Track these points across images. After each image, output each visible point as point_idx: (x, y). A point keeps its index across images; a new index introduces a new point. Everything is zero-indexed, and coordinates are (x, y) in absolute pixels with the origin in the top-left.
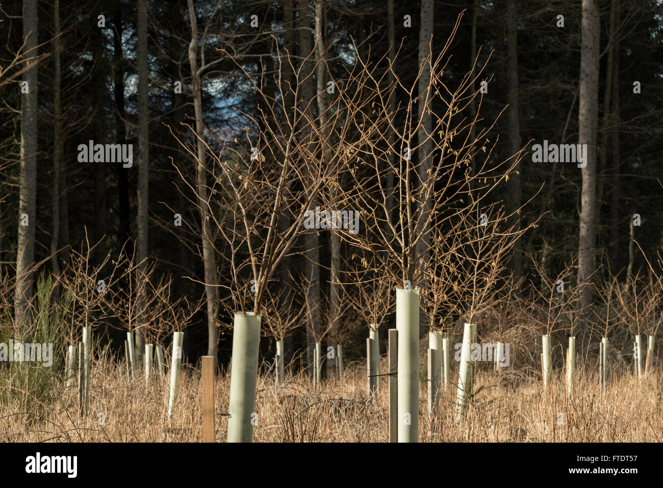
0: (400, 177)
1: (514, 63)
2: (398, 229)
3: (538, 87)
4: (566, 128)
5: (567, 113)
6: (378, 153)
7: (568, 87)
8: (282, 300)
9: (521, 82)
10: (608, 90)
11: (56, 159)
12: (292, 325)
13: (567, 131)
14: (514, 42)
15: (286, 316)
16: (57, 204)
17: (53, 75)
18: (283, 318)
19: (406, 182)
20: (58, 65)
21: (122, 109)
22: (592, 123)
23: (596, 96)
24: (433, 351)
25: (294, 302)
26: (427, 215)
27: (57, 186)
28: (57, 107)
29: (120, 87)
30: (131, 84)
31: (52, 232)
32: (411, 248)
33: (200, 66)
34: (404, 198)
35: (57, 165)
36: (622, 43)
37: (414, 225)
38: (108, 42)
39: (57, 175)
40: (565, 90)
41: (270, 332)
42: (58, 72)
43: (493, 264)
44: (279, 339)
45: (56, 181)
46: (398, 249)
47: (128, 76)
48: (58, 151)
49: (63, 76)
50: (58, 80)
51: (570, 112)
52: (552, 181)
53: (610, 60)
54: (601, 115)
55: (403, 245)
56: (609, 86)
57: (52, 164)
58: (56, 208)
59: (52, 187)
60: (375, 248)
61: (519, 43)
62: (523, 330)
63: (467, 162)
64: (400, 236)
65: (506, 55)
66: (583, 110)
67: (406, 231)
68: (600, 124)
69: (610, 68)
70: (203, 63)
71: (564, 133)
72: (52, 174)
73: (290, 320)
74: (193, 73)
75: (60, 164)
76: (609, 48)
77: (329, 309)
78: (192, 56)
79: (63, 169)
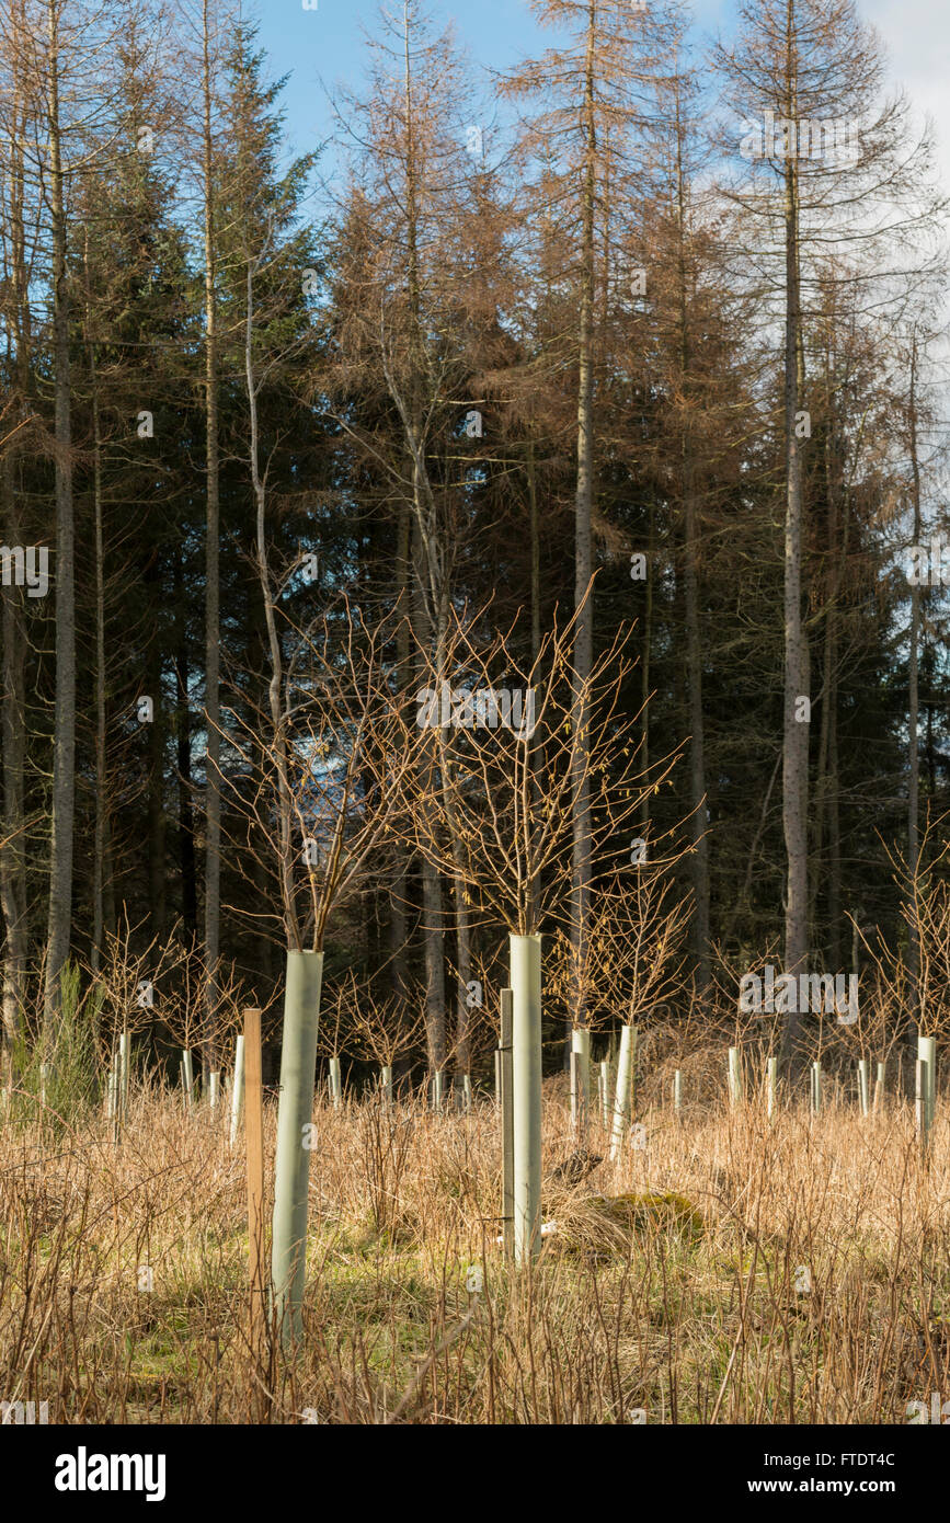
0: (515, 787)
1: (697, 713)
2: (512, 855)
3: (730, 743)
4: (768, 797)
5: (769, 778)
6: (485, 757)
7: (768, 741)
8: (390, 1011)
9: (707, 736)
10: (823, 749)
11: (99, 838)
12: (403, 1046)
13: (770, 801)
14: (698, 684)
15: (394, 1033)
16: (100, 896)
17: (96, 729)
18: (391, 1037)
19: (523, 794)
20: (102, 714)
21: (186, 775)
22: (801, 789)
23: (806, 754)
24: (577, 1055)
25: (405, 1017)
26: (551, 838)
27: (100, 873)
28: (100, 771)
29: (185, 749)
30: (200, 746)
31: (93, 934)
32: (529, 882)
33: (284, 710)
34: (521, 818)
35: (99, 845)
36: (840, 687)
37: (533, 850)
38: (170, 689)
39: (100, 858)
40: (765, 746)
41: (374, 1055)
42: (102, 725)
43: (660, 946)
44: (386, 1065)
45: (98, 866)
46: (512, 881)
47: (195, 734)
48: (101, 827)
49: (108, 729)
50: (102, 735)
51: (773, 778)
52: (750, 865)
53: (826, 709)
54: (813, 778)
55: (518, 877)
56: (824, 743)
57: (93, 844)
58: (98, 902)
59: (93, 874)
60: (481, 879)
61: (704, 686)
62: (710, 1054)
63: (602, 767)
64: (515, 865)
65: (688, 701)
66: (787, 772)
67: (523, 858)
68: (812, 790)
69: (825, 720)
70: (288, 706)
71: (766, 804)
72: (93, 857)
73: (400, 1039)
74: (275, 720)
75: (104, 843)
76: (824, 692)
77: (454, 1028)
78: (273, 697)
79: (109, 850)
